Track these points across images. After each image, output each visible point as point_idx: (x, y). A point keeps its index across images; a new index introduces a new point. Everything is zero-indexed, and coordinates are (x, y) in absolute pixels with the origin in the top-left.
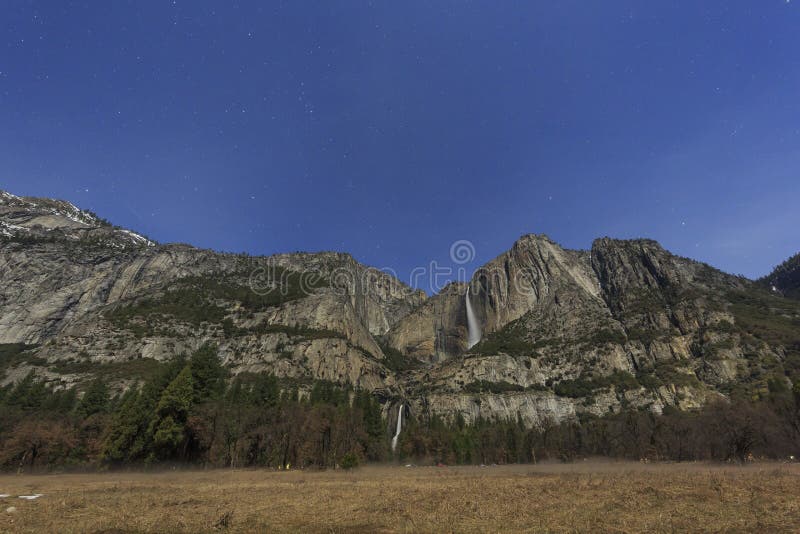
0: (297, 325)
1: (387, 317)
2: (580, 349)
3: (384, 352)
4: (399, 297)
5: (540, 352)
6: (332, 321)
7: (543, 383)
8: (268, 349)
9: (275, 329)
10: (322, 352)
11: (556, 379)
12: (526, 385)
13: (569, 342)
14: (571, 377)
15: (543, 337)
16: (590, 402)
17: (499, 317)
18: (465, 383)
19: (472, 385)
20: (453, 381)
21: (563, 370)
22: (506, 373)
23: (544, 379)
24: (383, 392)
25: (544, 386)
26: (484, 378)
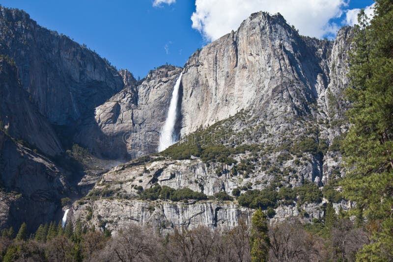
1: (78, 103)
2: (279, 157)
4: (97, 77)
5: (237, 158)
11: (245, 189)
12: (211, 194)
13: (270, 150)
14: (260, 188)
15: (246, 142)
16: (272, 215)
17: (210, 114)
18: (144, 188)
19: (151, 191)
20: (130, 185)
21: (255, 179)
22: (193, 179)
23: (232, 188)
24: (47, 194)
25: (231, 194)
26: (166, 183)
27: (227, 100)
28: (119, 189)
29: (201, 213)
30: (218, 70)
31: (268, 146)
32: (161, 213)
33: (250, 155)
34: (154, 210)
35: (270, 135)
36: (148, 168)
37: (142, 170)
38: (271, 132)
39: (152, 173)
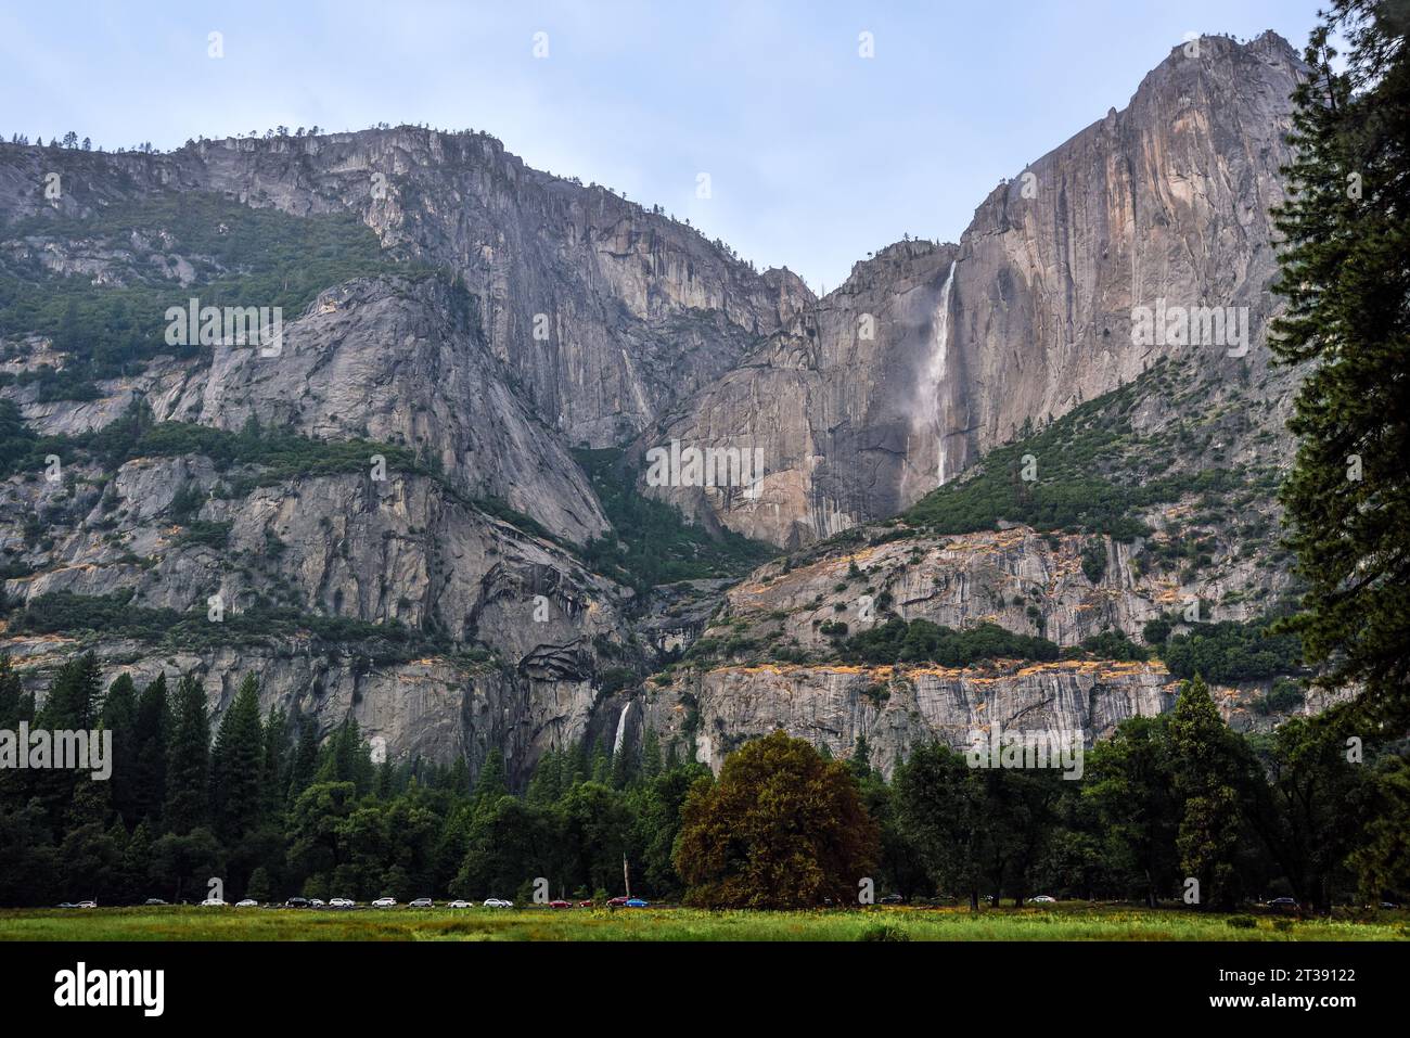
0: (254, 423)
1: (648, 380)
3: (610, 514)
4: (698, 299)
5: (1152, 519)
6: (389, 408)
7: (1136, 634)
8: (144, 511)
9: (170, 443)
10: (338, 521)
12: (1072, 640)
14: (1242, 615)
15: (1180, 464)
17: (1053, 384)
18: (853, 629)
19: (873, 636)
20: (810, 623)
21: (1220, 585)
22: (1009, 594)
23: (1142, 617)
24: (567, 657)
25: (1138, 641)
26: (923, 610)
27: (1107, 333)
28: (774, 636)
29: (1041, 705)
30: (1071, 240)
31: (1260, 472)
32: (911, 709)
33: (1199, 507)
34: (887, 697)
35: (1265, 434)
36: (862, 567)
37: (846, 572)
38: (1266, 427)
39: (876, 581)
